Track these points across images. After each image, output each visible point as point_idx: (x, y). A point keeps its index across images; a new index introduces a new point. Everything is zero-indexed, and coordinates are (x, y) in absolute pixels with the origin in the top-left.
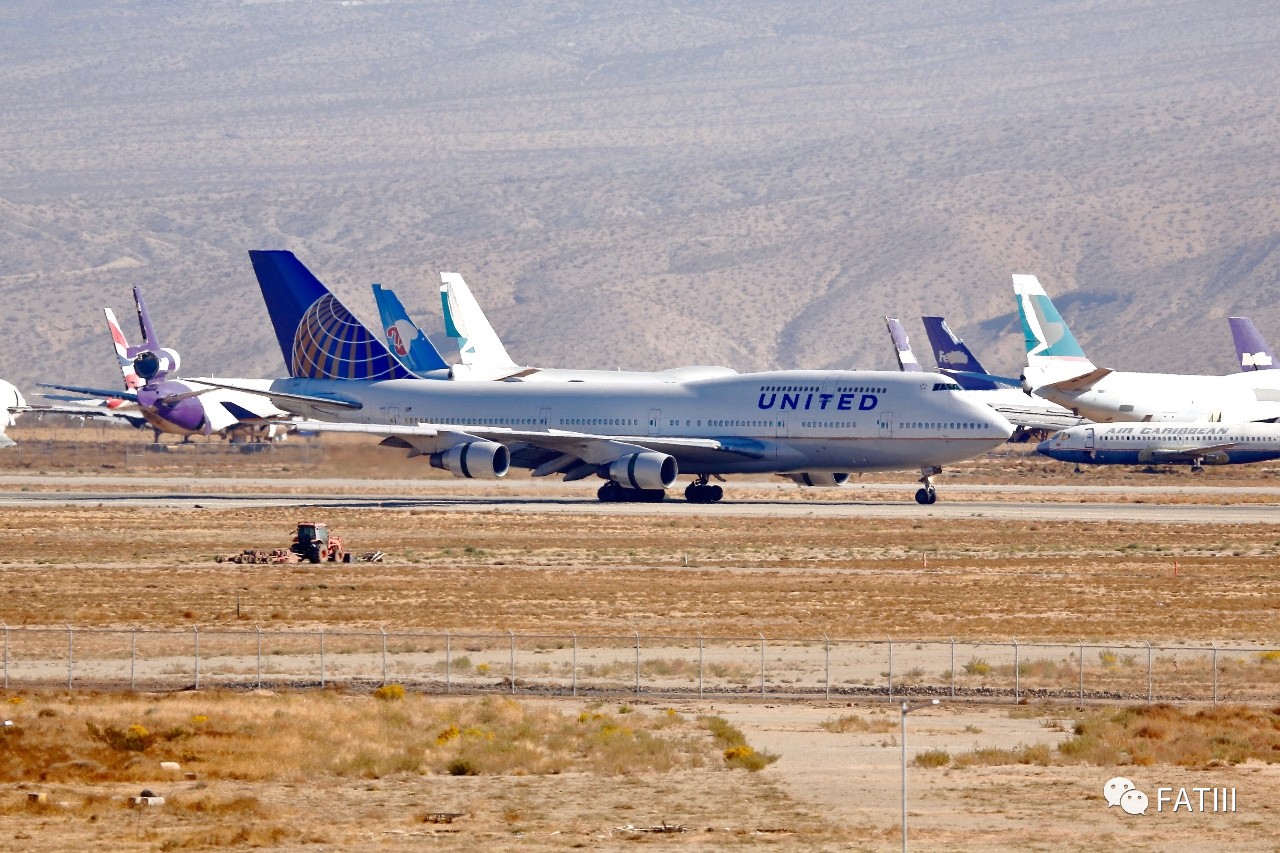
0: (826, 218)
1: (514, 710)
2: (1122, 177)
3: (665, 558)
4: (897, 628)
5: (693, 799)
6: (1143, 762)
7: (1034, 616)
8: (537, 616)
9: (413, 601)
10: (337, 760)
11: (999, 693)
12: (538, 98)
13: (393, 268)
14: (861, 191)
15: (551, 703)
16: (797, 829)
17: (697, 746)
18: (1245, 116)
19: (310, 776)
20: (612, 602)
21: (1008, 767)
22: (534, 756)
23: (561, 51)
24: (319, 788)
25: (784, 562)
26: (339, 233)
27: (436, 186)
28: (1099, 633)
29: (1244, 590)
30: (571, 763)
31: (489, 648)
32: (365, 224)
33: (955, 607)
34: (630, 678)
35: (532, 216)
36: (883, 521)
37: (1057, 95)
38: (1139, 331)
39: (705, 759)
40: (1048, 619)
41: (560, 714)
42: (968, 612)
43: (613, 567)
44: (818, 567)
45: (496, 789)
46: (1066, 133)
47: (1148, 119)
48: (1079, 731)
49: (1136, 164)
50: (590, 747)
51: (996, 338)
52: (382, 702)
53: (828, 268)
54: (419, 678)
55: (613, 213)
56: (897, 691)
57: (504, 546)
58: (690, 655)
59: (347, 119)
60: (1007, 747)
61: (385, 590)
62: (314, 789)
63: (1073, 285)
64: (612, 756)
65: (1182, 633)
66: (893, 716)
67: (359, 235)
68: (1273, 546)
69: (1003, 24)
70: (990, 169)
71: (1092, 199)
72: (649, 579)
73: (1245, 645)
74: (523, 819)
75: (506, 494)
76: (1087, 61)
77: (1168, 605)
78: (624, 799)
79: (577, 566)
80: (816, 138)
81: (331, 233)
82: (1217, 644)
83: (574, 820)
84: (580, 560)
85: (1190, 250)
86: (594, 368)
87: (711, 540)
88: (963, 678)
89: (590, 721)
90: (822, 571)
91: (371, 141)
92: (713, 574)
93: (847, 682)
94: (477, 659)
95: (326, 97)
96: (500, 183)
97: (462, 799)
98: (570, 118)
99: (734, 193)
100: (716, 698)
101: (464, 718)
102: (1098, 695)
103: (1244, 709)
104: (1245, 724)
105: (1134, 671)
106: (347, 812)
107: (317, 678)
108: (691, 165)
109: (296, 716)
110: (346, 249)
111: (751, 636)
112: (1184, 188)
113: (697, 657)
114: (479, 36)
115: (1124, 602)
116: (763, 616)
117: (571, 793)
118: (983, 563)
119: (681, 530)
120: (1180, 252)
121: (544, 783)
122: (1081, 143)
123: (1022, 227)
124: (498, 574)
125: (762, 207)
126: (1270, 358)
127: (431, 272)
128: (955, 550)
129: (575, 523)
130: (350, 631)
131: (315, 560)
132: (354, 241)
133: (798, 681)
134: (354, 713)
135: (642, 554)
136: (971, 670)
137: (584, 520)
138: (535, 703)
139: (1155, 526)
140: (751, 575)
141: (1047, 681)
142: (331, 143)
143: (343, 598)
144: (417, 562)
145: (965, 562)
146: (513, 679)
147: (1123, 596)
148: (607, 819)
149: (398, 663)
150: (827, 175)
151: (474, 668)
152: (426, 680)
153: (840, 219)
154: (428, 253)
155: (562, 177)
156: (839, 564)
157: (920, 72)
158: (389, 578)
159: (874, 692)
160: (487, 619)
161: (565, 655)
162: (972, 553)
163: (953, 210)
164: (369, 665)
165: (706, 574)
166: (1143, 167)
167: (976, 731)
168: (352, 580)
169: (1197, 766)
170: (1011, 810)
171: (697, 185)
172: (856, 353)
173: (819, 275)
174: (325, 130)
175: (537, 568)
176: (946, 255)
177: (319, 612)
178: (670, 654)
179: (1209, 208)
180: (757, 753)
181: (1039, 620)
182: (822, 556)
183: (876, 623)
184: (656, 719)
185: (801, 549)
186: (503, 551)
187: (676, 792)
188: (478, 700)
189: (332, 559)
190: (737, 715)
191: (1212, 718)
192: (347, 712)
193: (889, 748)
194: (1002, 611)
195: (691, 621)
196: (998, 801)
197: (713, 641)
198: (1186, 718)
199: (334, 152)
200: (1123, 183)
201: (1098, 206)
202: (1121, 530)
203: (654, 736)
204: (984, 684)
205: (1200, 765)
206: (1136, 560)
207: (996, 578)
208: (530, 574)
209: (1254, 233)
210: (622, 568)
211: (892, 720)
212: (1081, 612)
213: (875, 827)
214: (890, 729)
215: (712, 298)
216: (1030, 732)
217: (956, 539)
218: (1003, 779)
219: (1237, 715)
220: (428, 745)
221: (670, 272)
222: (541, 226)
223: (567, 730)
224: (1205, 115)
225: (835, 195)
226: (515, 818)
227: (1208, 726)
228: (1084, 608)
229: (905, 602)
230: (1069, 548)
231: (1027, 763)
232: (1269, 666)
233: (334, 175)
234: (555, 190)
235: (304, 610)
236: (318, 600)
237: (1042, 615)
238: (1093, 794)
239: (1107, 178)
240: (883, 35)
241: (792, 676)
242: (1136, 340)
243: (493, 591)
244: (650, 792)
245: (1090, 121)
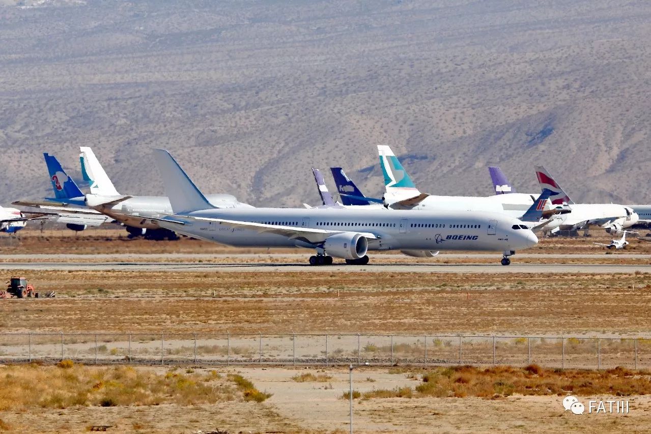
0: (277, 118)
1: (132, 372)
2: (429, 95)
3: (203, 293)
4: (327, 328)
5: (230, 417)
6: (460, 396)
7: (397, 321)
8: (139, 324)
9: (73, 317)
10: (42, 399)
11: (383, 361)
12: (125, 56)
13: (50, 145)
14: (294, 103)
15: (151, 369)
16: (286, 431)
17: (229, 390)
18: (491, 63)
19: (28, 408)
20: (178, 316)
21: (391, 399)
22: (144, 396)
23: (137, 31)
24: (33, 414)
25: (265, 295)
26: (22, 127)
27: (72, 102)
28: (431, 329)
29: (503, 307)
30: (165, 400)
31: (115, 340)
32: (34, 122)
33: (356, 317)
34: (191, 355)
35: (123, 117)
36: (314, 273)
37: (395, 53)
38: (439, 175)
39: (234, 396)
40: (405, 323)
41: (156, 374)
42: (363, 320)
43: (176, 298)
44: (284, 297)
45: (126, 413)
46: (400, 72)
47: (442, 65)
48: (426, 380)
49: (436, 88)
50: (173, 391)
51: (366, 178)
52: (62, 369)
53: (277, 143)
54: (80, 357)
55: (165, 115)
56: (330, 361)
57: (119, 289)
58: (221, 343)
59: (25, 68)
60: (390, 389)
61: (58, 311)
62: (31, 414)
63: (404, 151)
64: (186, 396)
65: (474, 329)
66: (328, 373)
67: (33, 128)
68: (516, 284)
69: (366, 17)
70: (360, 91)
71: (414, 107)
72: (195, 304)
73: (507, 334)
74: (143, 428)
75: (117, 261)
76: (410, 35)
77: (466, 315)
78: (194, 417)
79: (158, 298)
80: (270, 76)
81: (18, 127)
82: (493, 334)
83: (170, 428)
84: (158, 295)
85: (465, 132)
86: (157, 195)
87: (226, 284)
88: (363, 353)
89: (172, 378)
90: (286, 299)
91: (38, 80)
92: (229, 301)
93: (304, 356)
94: (110, 346)
95: (13, 56)
96: (106, 100)
97: (110, 418)
98: (142, 66)
99: (229, 104)
100: (237, 365)
101: (106, 378)
102: (434, 361)
103: (509, 367)
104: (510, 375)
105: (451, 349)
106: (50, 426)
107: (27, 358)
108: (206, 90)
109: (18, 377)
110: (26, 136)
111: (252, 333)
112: (461, 101)
113: (226, 344)
114: (93, 24)
115: (443, 313)
116: (256, 323)
117: (166, 415)
118: (368, 294)
119: (210, 279)
120: (460, 133)
121: (151, 410)
122: (408, 78)
123: (378, 121)
124: (116, 302)
125: (243, 112)
126: (510, 188)
127: (70, 147)
128: (352, 288)
129: (154, 276)
130: (41, 333)
131: (20, 296)
132: (30, 131)
133: (278, 355)
134: (48, 375)
135: (191, 291)
136: (367, 349)
137: (159, 274)
138: (142, 369)
139: (455, 274)
140: (248, 302)
141: (407, 354)
142: (17, 80)
143: (37, 315)
144: (74, 297)
145: (359, 294)
146: (130, 356)
147: (442, 310)
148: (187, 428)
149: (69, 349)
150: (277, 95)
151: (109, 351)
152: (84, 358)
153: (284, 117)
154: (68, 137)
155: (139, 97)
156: (294, 296)
157: (324, 42)
158: (59, 305)
159: (318, 361)
160: (113, 326)
161: (157, 343)
162: (362, 289)
163: (342, 113)
164: (53, 350)
165: (225, 301)
166: (441, 90)
167: (372, 381)
168: (40, 306)
169: (488, 397)
170: (395, 421)
171: (209, 100)
172: (293, 187)
173: (273, 147)
174: (13, 73)
175: (137, 299)
176: (339, 136)
177: (25, 323)
178: (211, 343)
179: (473, 111)
180: (261, 393)
181: (400, 323)
182: (284, 292)
183: (315, 326)
184: (207, 376)
185: (273, 288)
186: (118, 291)
187: (221, 413)
188: (113, 367)
189: (29, 296)
190: (248, 374)
191: (494, 372)
192: (44, 375)
193: (328, 390)
194: (380, 319)
195: (220, 325)
196: (388, 416)
197: (232, 336)
198: (479, 373)
199: (18, 85)
200: (430, 98)
201: (417, 110)
202: (438, 277)
203: (206, 385)
204: (375, 356)
205: (490, 396)
206: (447, 292)
207: (376, 302)
208: (133, 302)
209: (498, 124)
210: (181, 299)
211: (329, 375)
212: (422, 319)
213: (326, 430)
214: (328, 380)
215: (218, 159)
216: (399, 381)
217: (354, 282)
218: (389, 405)
219: (506, 371)
220: (89, 391)
221: (196, 146)
222: (128, 123)
223: (160, 383)
224: (471, 63)
225: (280, 105)
226: (139, 427)
227: (491, 377)
228: (422, 317)
229: (330, 315)
230: (412, 286)
231: (400, 396)
232: (519, 346)
233: (18, 97)
234: (134, 104)
235: (16, 322)
236: (24, 317)
237: (402, 321)
238: (436, 412)
239: (421, 96)
240: (304, 23)
241: (274, 353)
242: (438, 179)
243: (115, 311)
244: (207, 414)
245: (412, 66)
